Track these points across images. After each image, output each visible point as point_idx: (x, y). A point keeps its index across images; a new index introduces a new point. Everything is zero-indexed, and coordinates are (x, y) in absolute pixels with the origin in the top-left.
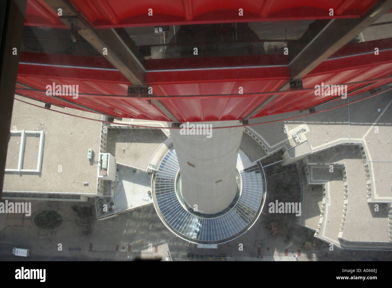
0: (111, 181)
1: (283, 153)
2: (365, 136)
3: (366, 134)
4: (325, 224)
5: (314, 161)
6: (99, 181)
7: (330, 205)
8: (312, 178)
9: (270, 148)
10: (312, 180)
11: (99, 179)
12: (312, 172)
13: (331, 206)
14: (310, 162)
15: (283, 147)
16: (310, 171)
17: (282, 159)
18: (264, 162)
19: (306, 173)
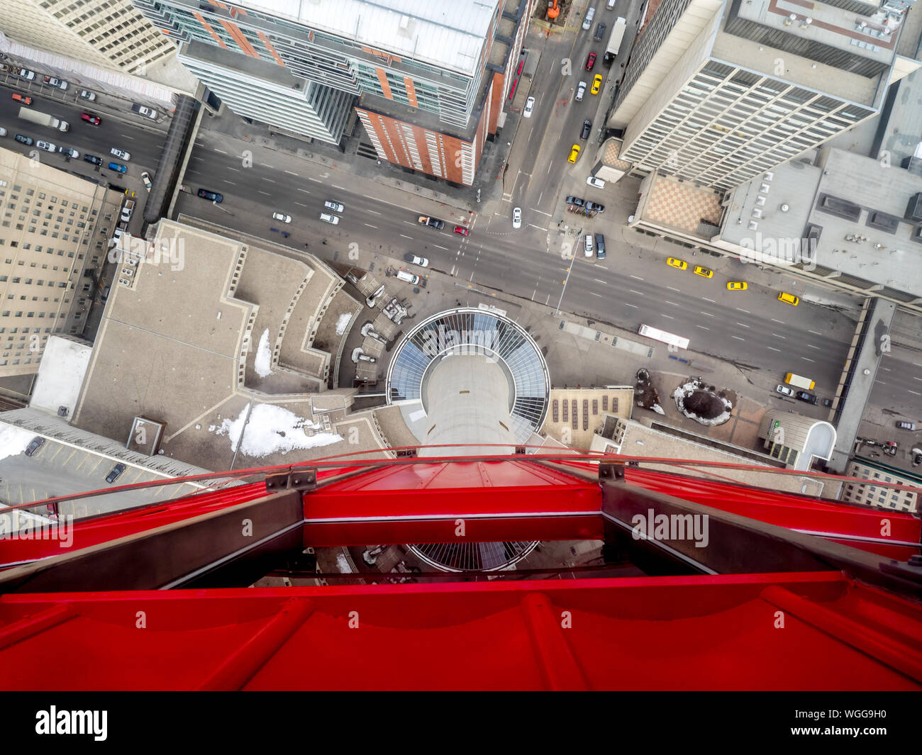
0: (602, 436)
1: (352, 406)
2: (231, 396)
3: (229, 398)
4: (325, 294)
5: (313, 383)
6: (621, 440)
7: (311, 317)
8: (323, 360)
9: (368, 418)
10: (323, 357)
11: (620, 442)
12: (320, 369)
13: (309, 316)
14: (318, 384)
15: (350, 414)
16: (323, 370)
17: (355, 398)
18: (383, 401)
19: (327, 371)
